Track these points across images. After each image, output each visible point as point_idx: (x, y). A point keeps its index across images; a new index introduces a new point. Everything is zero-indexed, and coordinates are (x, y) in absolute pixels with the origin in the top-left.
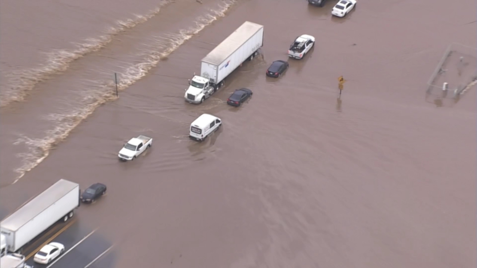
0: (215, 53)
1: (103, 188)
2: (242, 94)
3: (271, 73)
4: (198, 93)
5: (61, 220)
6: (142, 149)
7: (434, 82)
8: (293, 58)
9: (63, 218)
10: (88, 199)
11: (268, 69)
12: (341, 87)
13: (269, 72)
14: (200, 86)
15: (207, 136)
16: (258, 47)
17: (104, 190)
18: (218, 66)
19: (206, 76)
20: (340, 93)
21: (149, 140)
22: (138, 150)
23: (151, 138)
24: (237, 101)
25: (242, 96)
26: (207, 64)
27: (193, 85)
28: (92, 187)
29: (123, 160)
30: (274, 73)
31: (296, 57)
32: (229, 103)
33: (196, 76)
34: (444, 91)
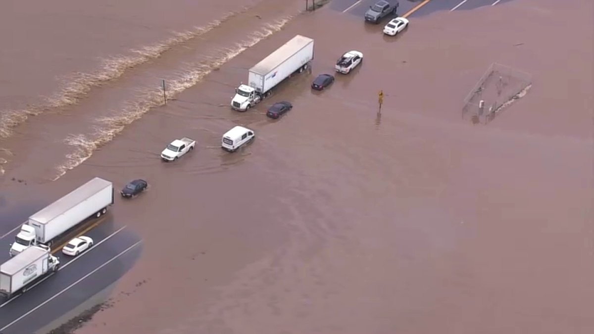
0: (263, 64)
1: (144, 184)
2: (281, 108)
3: (316, 86)
4: (243, 101)
5: (94, 216)
6: (184, 150)
7: (471, 100)
8: (340, 73)
9: (96, 214)
10: (129, 193)
11: (314, 82)
12: (380, 101)
13: (314, 85)
14: (246, 94)
15: (238, 148)
16: (308, 60)
17: (145, 186)
18: (264, 76)
19: (253, 85)
20: (380, 107)
21: (192, 142)
22: (180, 151)
23: (194, 140)
24: (276, 113)
25: (281, 109)
26: (254, 74)
27: (239, 94)
28: (133, 183)
29: (165, 161)
30: (318, 86)
31: (342, 71)
32: (268, 115)
33: (242, 85)
34: (480, 109)
